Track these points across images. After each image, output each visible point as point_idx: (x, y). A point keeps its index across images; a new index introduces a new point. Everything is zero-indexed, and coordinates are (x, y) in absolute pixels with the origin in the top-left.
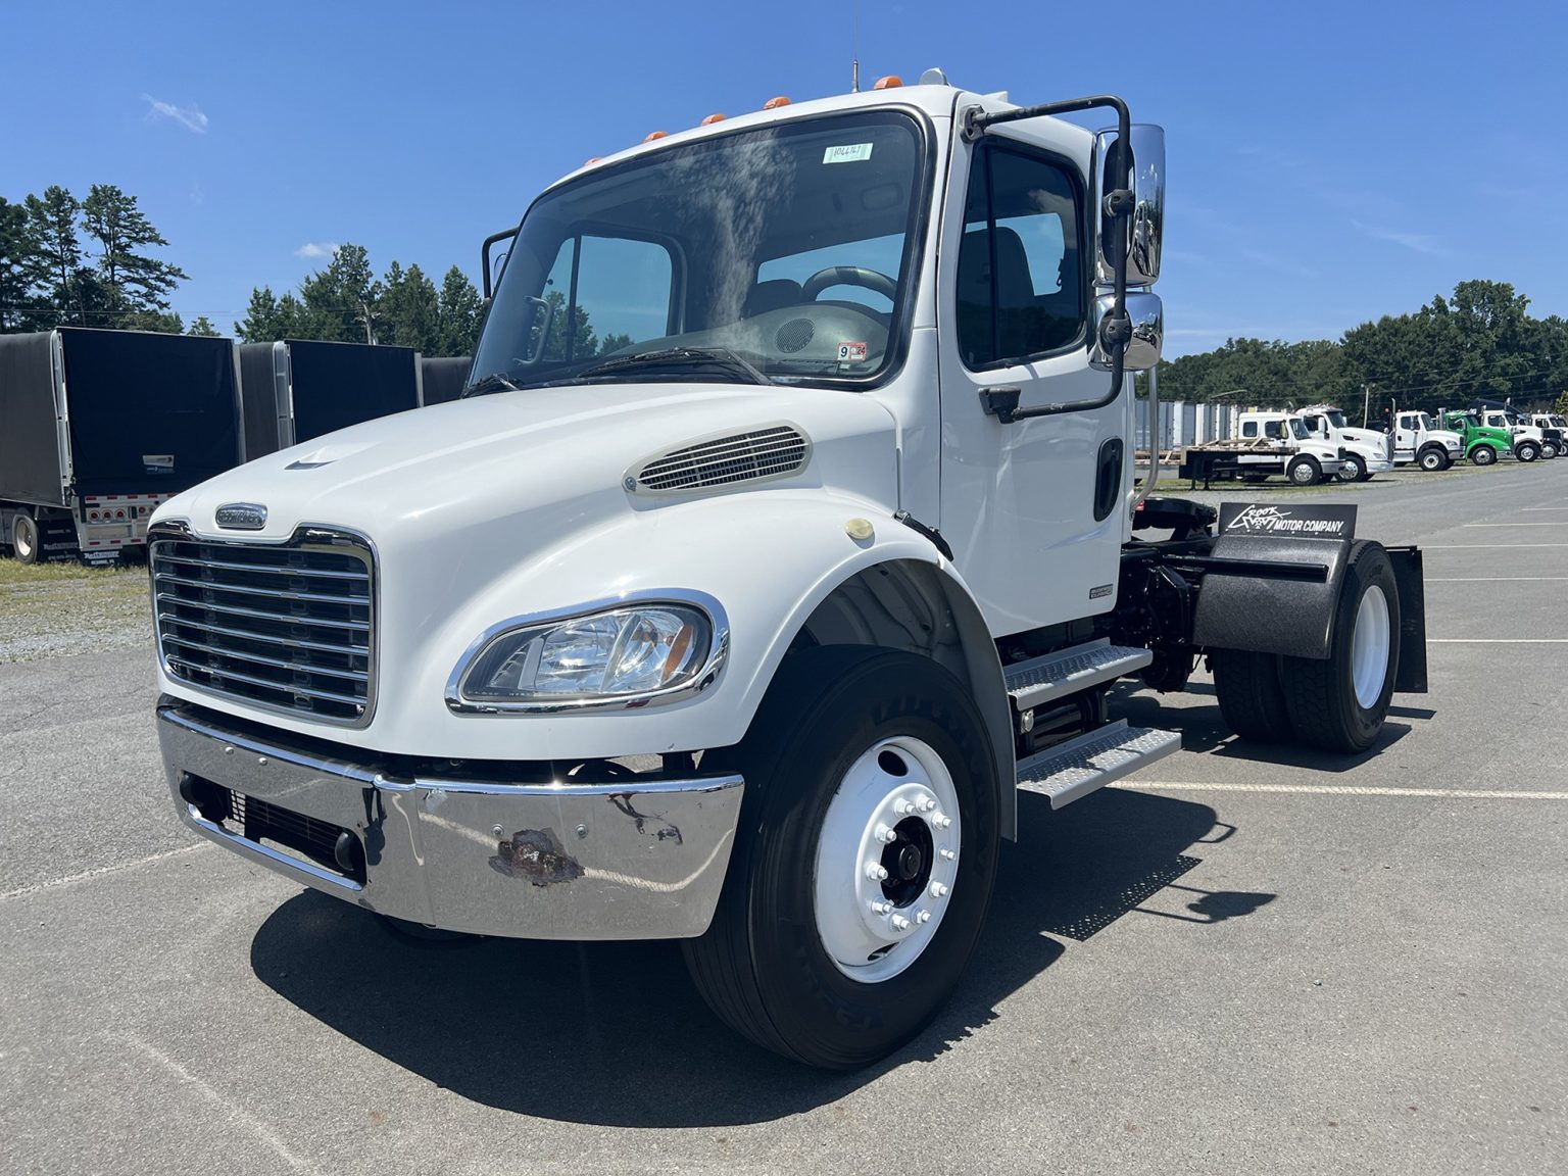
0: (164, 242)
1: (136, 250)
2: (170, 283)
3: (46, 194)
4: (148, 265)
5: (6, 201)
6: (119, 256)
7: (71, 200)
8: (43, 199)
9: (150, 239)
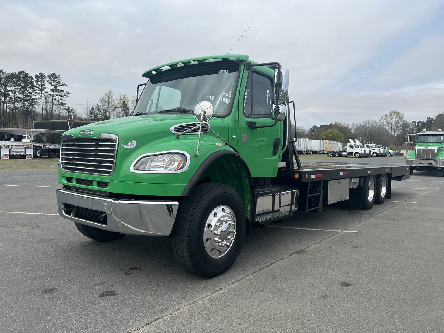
0: (66, 85)
1: (59, 88)
2: (67, 96)
3: (39, 74)
4: (62, 91)
5: (28, 75)
6: (55, 89)
7: (45, 75)
8: (39, 75)
9: (63, 85)
